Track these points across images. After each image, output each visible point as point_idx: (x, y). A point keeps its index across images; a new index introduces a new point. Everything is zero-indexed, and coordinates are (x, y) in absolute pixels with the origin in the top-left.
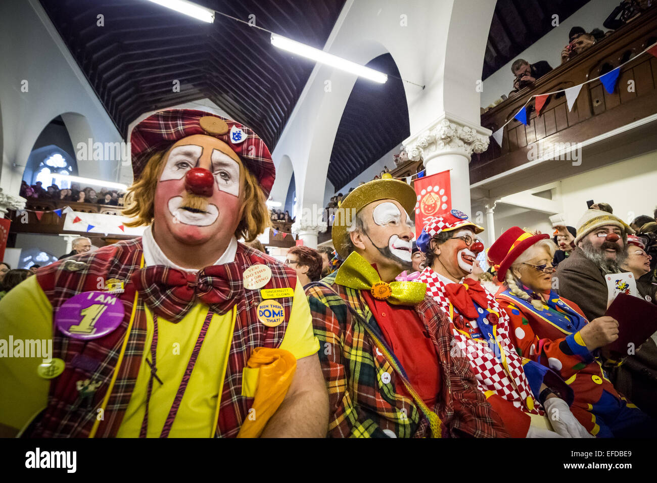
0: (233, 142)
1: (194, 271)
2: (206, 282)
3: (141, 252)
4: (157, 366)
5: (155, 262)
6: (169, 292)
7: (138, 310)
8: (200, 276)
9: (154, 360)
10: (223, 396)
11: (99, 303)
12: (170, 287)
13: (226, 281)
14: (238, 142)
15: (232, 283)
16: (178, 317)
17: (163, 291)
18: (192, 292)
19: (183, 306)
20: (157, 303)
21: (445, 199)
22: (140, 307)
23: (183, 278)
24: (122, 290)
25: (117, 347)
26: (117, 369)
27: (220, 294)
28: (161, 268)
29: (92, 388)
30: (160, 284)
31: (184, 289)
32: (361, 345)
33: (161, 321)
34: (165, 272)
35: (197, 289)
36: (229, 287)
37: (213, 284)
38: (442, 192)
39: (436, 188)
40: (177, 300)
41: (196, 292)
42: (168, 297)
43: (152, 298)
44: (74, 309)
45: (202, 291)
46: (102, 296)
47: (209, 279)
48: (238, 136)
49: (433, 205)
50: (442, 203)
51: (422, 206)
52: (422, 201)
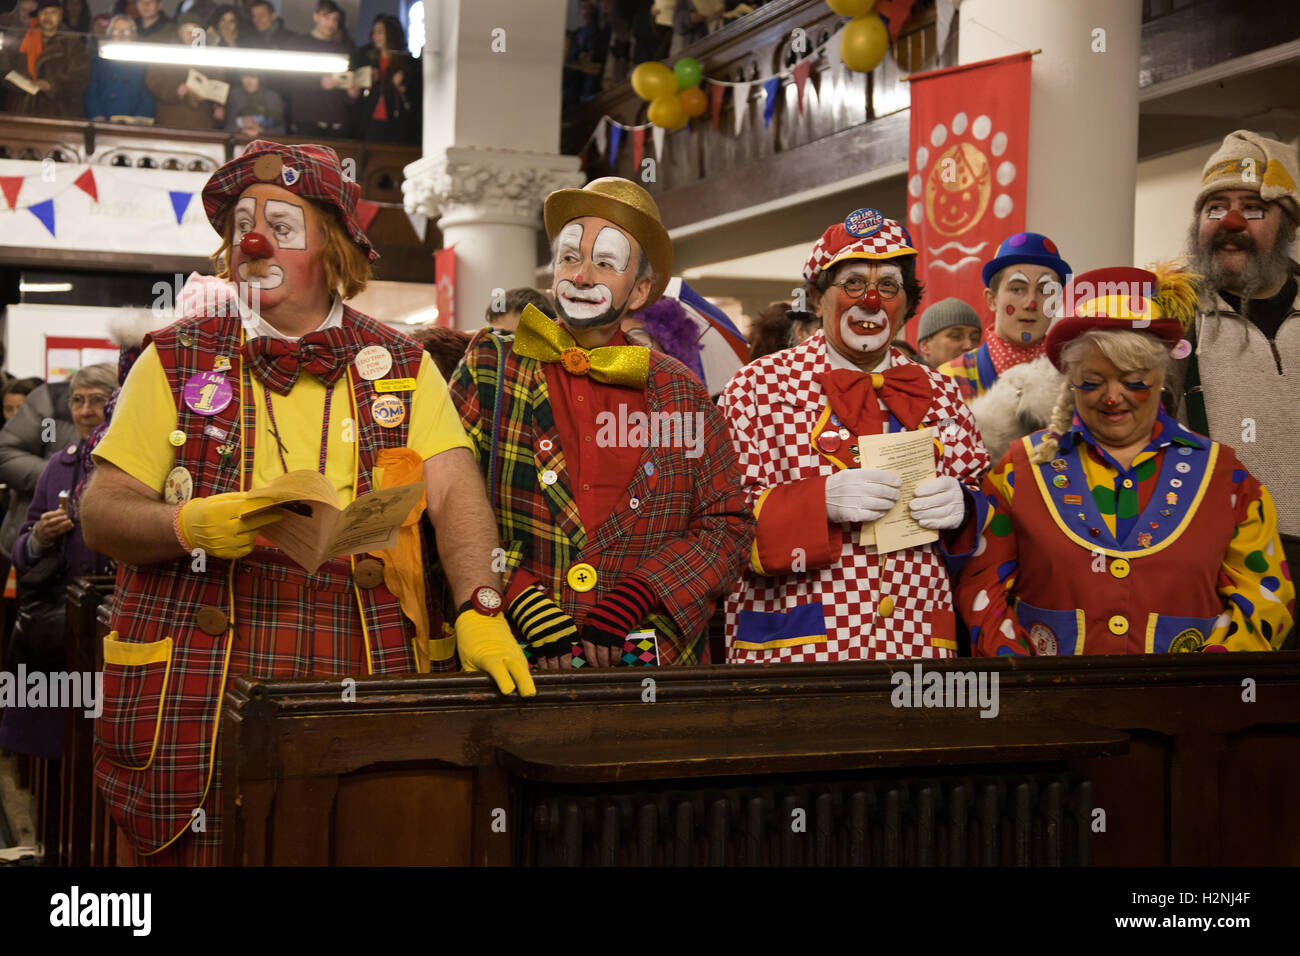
0: (288, 184)
1: (294, 339)
2: (308, 351)
3: (240, 321)
4: (280, 435)
5: (257, 333)
6: (274, 363)
7: (245, 386)
8: (302, 344)
9: (276, 430)
10: (358, 489)
11: (211, 383)
12: (274, 358)
13: (329, 349)
14: (294, 182)
15: (335, 351)
16: (287, 388)
17: (269, 363)
18: (296, 361)
19: (290, 376)
20: (266, 375)
21: (1006, 172)
22: (247, 384)
23: (285, 347)
24: (229, 367)
25: (237, 419)
26: (242, 437)
27: (324, 363)
28: (264, 339)
29: (228, 451)
30: (266, 356)
31: (286, 359)
32: (517, 439)
33: (275, 397)
34: (268, 343)
35: (300, 360)
36: (333, 354)
37: (315, 352)
38: (1001, 141)
39: (982, 127)
40: (284, 371)
41: (300, 362)
42: (274, 368)
43: (260, 370)
44: (194, 388)
45: (305, 360)
46: (213, 376)
47: (311, 347)
48: (290, 176)
49: (967, 196)
50: (997, 190)
51: (931, 195)
52: (932, 174)
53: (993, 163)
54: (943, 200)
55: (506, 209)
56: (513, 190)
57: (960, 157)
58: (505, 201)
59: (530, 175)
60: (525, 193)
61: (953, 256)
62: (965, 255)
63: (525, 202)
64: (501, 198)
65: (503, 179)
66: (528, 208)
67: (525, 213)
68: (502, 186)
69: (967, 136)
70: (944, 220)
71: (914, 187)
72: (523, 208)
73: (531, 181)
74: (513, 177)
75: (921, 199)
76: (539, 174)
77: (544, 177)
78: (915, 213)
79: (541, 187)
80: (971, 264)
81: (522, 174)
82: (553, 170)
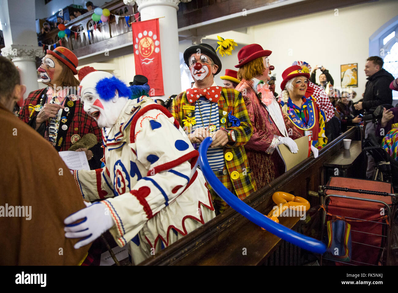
50: (155, 47)
51: (140, 48)
52: (140, 44)
53: (154, 41)
54: (143, 49)
55: (28, 58)
56: (29, 54)
57: (147, 40)
58: (27, 56)
59: (32, 51)
60: (32, 54)
61: (147, 61)
62: (150, 61)
63: (32, 56)
64: (26, 55)
65: (26, 51)
66: (33, 57)
67: (32, 59)
68: (26, 53)
69: (148, 36)
70: (144, 53)
71: (136, 47)
72: (32, 57)
73: (33, 52)
74: (28, 51)
75: (138, 49)
76: (34, 50)
77: (36, 51)
78: (137, 52)
79: (35, 53)
80: (152, 63)
81: (31, 50)
82: (38, 50)
